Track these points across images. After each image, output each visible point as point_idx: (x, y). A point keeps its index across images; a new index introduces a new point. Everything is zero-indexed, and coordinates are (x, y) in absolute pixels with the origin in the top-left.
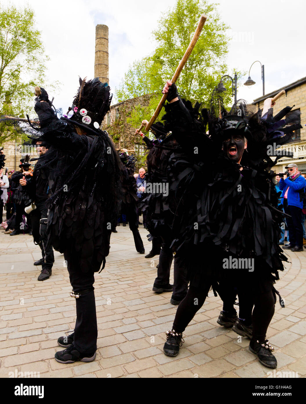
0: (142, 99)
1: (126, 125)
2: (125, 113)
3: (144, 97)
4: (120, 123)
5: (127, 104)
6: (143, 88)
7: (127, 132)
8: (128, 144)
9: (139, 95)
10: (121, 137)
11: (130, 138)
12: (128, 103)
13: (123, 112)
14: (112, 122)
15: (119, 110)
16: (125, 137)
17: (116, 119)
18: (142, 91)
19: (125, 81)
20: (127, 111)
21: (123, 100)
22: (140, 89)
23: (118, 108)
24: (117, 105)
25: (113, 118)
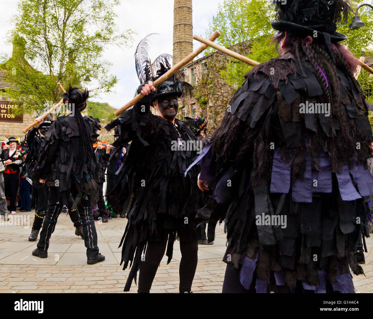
0: (238, 48)
1: (216, 84)
2: (215, 69)
3: (241, 46)
4: (208, 81)
5: (217, 56)
6: (237, 34)
7: (218, 93)
8: (219, 109)
9: (232, 44)
10: (210, 100)
11: (222, 101)
12: (218, 54)
13: (212, 67)
14: (197, 82)
15: (206, 65)
16: (214, 99)
17: (203, 77)
18: (236, 38)
19: (214, 27)
20: (217, 65)
21: (211, 52)
22: (234, 36)
23: (206, 63)
24: (204, 59)
25: (198, 76)
